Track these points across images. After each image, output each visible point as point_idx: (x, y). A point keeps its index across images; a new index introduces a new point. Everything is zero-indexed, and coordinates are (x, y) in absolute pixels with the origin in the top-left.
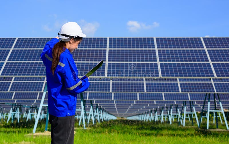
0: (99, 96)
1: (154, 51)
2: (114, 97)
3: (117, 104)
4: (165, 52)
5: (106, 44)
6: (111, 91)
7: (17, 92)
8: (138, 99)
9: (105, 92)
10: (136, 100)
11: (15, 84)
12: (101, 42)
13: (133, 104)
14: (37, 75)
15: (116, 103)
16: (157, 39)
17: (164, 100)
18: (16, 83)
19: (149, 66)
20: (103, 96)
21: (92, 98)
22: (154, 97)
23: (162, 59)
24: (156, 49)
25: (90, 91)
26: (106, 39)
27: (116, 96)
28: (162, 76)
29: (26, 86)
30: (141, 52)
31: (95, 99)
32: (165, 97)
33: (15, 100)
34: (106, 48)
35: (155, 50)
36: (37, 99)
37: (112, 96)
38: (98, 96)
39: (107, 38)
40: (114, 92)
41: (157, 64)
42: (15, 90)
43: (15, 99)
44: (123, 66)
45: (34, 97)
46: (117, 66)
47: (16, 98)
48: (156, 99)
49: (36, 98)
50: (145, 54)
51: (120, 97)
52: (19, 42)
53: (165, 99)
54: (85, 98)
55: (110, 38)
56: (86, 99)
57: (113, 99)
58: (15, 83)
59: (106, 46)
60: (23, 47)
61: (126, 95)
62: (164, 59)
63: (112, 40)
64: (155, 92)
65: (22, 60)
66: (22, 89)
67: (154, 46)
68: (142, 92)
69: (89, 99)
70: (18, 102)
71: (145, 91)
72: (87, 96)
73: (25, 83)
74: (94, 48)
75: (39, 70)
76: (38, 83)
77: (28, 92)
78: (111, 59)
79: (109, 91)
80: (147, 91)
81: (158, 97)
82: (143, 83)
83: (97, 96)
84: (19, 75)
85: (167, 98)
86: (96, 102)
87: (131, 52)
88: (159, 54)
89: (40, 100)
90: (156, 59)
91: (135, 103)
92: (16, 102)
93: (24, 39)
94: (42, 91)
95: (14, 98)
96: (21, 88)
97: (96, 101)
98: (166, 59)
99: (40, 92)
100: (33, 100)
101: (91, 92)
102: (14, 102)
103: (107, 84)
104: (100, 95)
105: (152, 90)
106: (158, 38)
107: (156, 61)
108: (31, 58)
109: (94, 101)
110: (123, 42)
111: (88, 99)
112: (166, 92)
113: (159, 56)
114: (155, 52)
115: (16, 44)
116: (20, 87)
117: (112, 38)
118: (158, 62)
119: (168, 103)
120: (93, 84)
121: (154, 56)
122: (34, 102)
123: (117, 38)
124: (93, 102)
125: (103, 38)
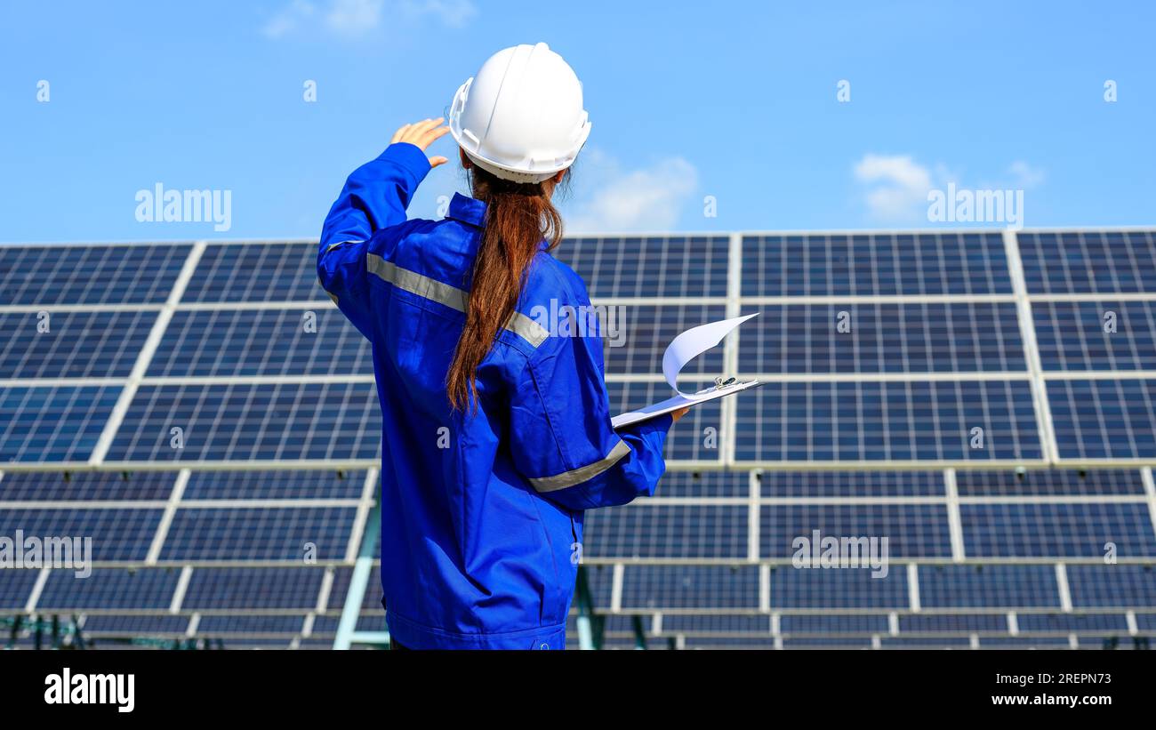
0: (685, 590)
1: (1010, 311)
2: (773, 591)
3: (787, 635)
4: (1072, 317)
5: (725, 271)
6: (753, 556)
7: (202, 564)
8: (915, 606)
9: (717, 561)
10: (903, 611)
11: (190, 520)
12: (692, 261)
13: (885, 635)
14: (321, 455)
15: (782, 629)
16: (1025, 241)
17: (1067, 605)
18: (194, 516)
19: (978, 399)
20: (708, 591)
21: (641, 602)
22: (1006, 590)
23: (1055, 354)
24: (1023, 300)
25: (630, 555)
26: (721, 245)
27: (785, 591)
28: (1063, 454)
29: (253, 529)
30: (931, 318)
31: (659, 606)
32: (1072, 589)
33: (188, 620)
34: (723, 294)
35: (1013, 306)
36: (321, 608)
37: (757, 590)
38: (678, 587)
39: (726, 240)
40: (775, 561)
41: (1026, 384)
42: (189, 553)
43: (187, 612)
44: (828, 400)
45: (303, 600)
46: (791, 400)
47: (195, 607)
48: (1021, 605)
49: (313, 605)
50: (956, 331)
51: (809, 591)
52: (210, 268)
53: (1075, 603)
54: (602, 602)
55: (745, 239)
56: (608, 605)
57: (765, 606)
58: (188, 515)
59: (725, 282)
60: (235, 294)
61: (845, 583)
62: (1068, 354)
63: (756, 250)
64: (1013, 560)
65: (229, 373)
66: (231, 548)
67: (1007, 279)
68: (939, 561)
69: (624, 605)
70: (208, 629)
71: (959, 555)
72: (609, 591)
73: (249, 515)
74: (654, 294)
75: (331, 427)
76: (327, 514)
77: (267, 563)
78: (754, 356)
79: (745, 555)
80: (968, 554)
81: (1031, 590)
82: (944, 507)
83: (673, 591)
84: (210, 457)
85: (1086, 598)
86: (664, 627)
87: (872, 319)
88: (1038, 330)
89: (334, 613)
90: (1021, 354)
91: (894, 630)
92: (199, 628)
93: (240, 247)
94: (350, 558)
95: (184, 606)
96: (225, 543)
97: (665, 618)
98: (1080, 354)
99: (338, 563)
100: (294, 617)
101: (636, 560)
102: (185, 629)
103: (730, 517)
104: (688, 581)
105: (999, 545)
106: (1031, 236)
107: (1023, 368)
108: (282, 359)
109: (651, 618)
110: (824, 260)
111: (616, 607)
112: (1079, 560)
113: (1040, 341)
114: (1015, 318)
115: (193, 278)
116: (218, 539)
117: (756, 239)
118: (1035, 375)
119: (1087, 627)
120: (650, 517)
121: (1006, 342)
122: (300, 629)
123: (790, 239)
124: (650, 628)
125: (704, 240)
